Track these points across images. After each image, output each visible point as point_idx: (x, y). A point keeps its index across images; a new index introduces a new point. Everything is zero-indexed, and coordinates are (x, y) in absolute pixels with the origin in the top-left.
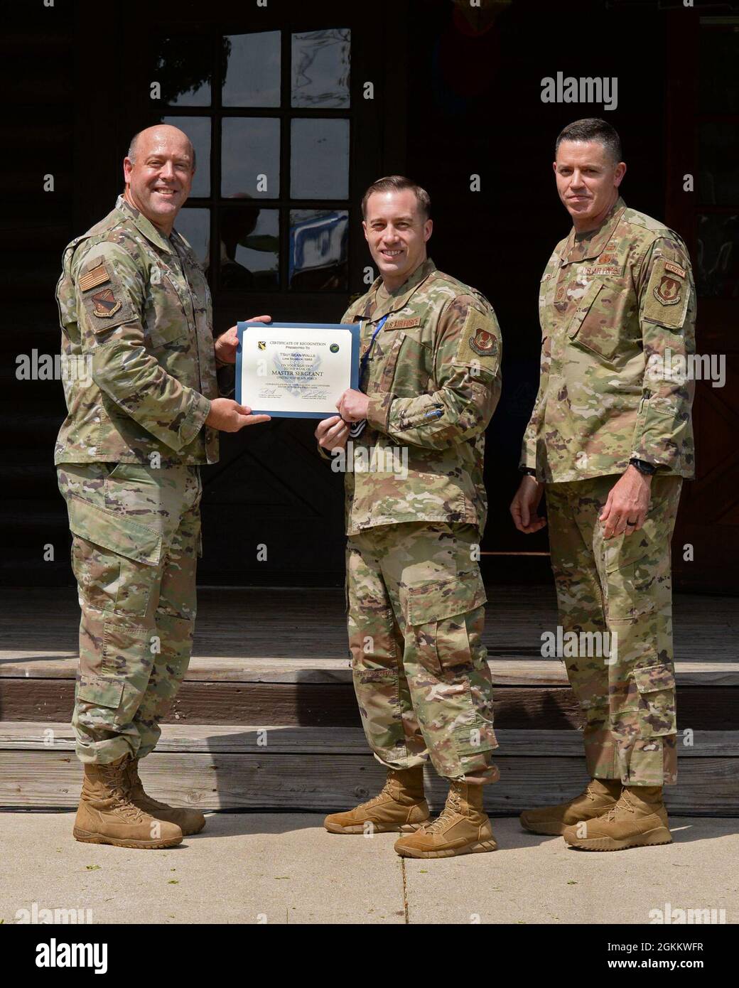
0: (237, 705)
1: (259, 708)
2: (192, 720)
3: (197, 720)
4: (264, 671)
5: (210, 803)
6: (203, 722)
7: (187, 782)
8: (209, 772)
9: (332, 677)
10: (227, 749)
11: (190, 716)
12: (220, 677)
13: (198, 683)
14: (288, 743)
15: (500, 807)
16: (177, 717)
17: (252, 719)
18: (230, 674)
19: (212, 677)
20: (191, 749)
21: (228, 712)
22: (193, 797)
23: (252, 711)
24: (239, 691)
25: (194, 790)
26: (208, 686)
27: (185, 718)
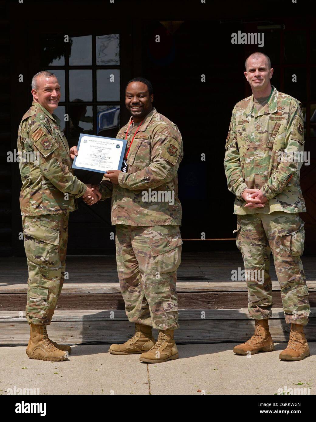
0: (80, 302)
1: (89, 303)
2: (62, 309)
3: (64, 308)
4: (91, 288)
5: (70, 341)
6: (67, 309)
7: (61, 333)
8: (70, 329)
9: (117, 290)
10: (76, 320)
11: (62, 307)
12: (73, 291)
13: (64, 294)
14: (100, 317)
15: (185, 340)
16: (56, 307)
17: (86, 307)
18: (77, 290)
19: (70, 291)
20: (62, 320)
21: (77, 305)
22: (63, 339)
23: (87, 304)
24: (80, 297)
25: (64, 336)
26: (68, 295)
27: (59, 308)
